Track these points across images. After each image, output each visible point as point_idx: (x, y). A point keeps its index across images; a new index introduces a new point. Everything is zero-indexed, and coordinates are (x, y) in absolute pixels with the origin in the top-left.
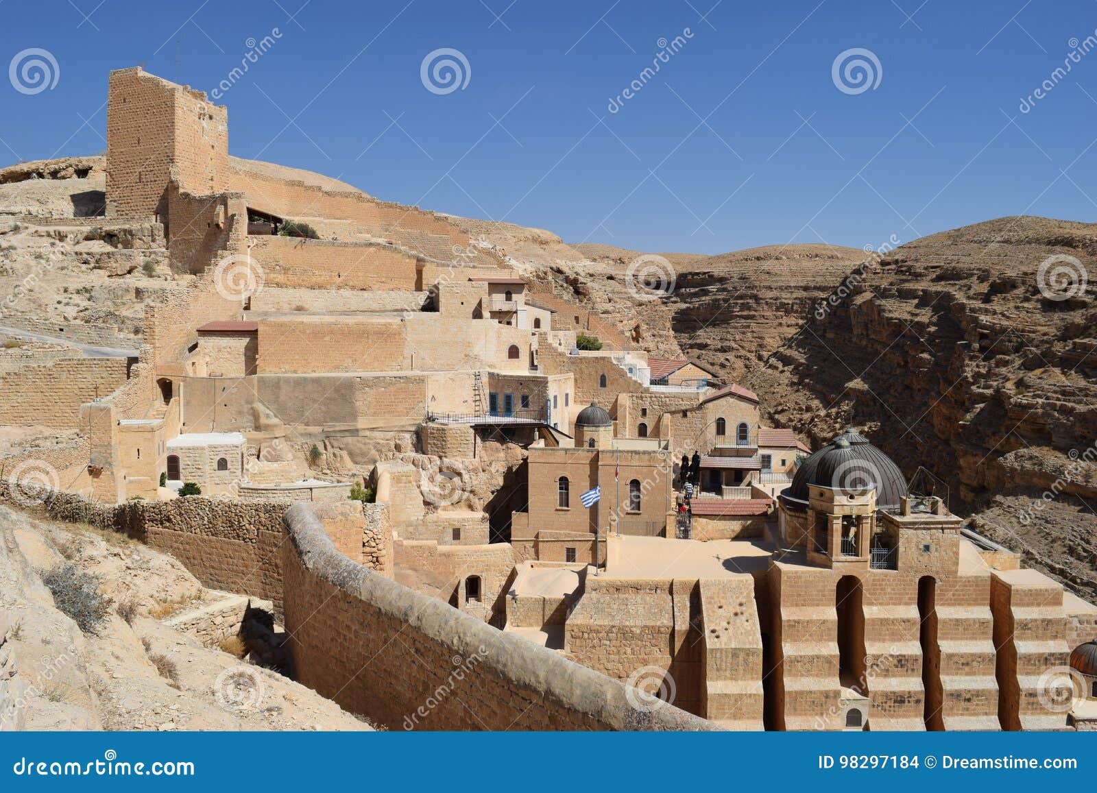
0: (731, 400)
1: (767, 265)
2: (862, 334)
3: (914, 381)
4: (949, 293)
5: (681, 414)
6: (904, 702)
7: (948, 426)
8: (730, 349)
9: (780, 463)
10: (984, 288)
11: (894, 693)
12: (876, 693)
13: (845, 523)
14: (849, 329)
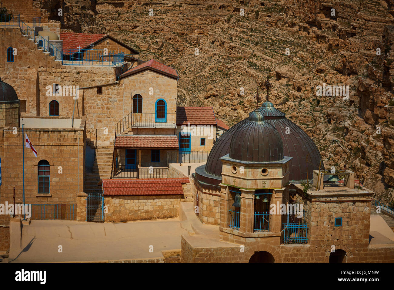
0: (149, 74)
5: (96, 89)
9: (199, 142)
13: (258, 198)
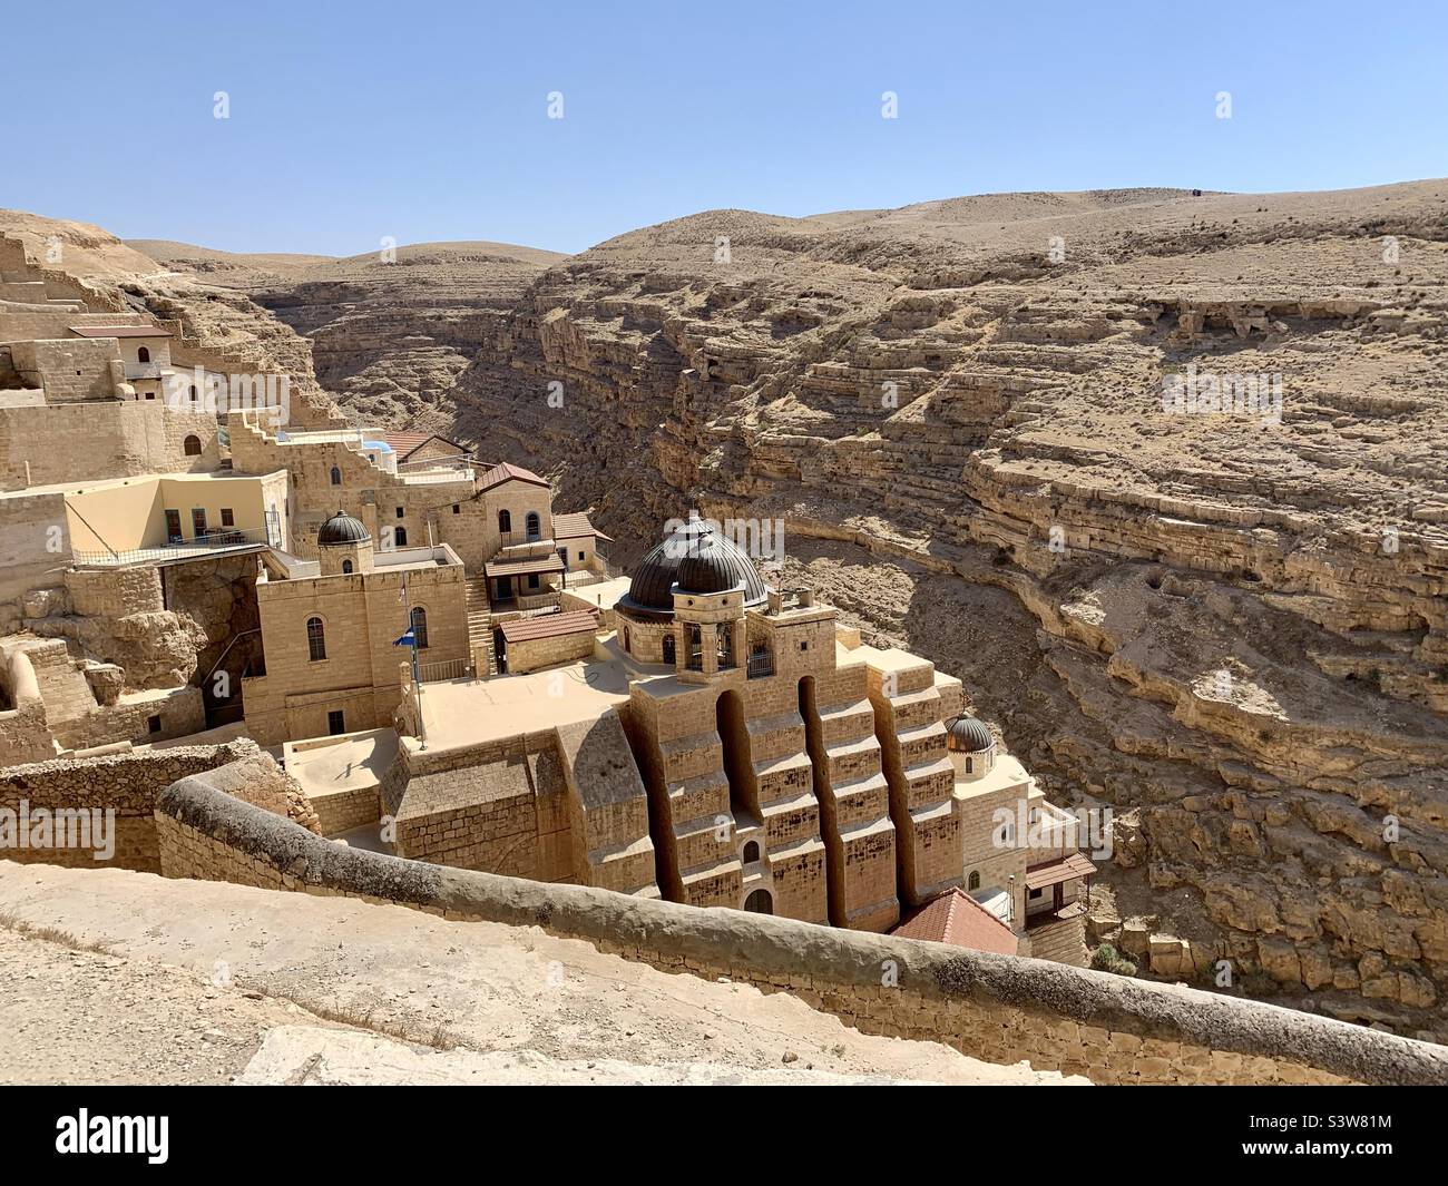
0: (516, 484)
1: (423, 271)
2: (558, 362)
3: (630, 418)
4: (660, 308)
5: (451, 508)
6: (799, 821)
7: (680, 470)
8: (387, 388)
9: (578, 556)
10: (699, 301)
11: (789, 813)
12: (771, 817)
14: (542, 356)
